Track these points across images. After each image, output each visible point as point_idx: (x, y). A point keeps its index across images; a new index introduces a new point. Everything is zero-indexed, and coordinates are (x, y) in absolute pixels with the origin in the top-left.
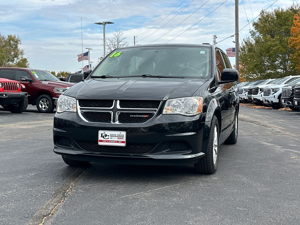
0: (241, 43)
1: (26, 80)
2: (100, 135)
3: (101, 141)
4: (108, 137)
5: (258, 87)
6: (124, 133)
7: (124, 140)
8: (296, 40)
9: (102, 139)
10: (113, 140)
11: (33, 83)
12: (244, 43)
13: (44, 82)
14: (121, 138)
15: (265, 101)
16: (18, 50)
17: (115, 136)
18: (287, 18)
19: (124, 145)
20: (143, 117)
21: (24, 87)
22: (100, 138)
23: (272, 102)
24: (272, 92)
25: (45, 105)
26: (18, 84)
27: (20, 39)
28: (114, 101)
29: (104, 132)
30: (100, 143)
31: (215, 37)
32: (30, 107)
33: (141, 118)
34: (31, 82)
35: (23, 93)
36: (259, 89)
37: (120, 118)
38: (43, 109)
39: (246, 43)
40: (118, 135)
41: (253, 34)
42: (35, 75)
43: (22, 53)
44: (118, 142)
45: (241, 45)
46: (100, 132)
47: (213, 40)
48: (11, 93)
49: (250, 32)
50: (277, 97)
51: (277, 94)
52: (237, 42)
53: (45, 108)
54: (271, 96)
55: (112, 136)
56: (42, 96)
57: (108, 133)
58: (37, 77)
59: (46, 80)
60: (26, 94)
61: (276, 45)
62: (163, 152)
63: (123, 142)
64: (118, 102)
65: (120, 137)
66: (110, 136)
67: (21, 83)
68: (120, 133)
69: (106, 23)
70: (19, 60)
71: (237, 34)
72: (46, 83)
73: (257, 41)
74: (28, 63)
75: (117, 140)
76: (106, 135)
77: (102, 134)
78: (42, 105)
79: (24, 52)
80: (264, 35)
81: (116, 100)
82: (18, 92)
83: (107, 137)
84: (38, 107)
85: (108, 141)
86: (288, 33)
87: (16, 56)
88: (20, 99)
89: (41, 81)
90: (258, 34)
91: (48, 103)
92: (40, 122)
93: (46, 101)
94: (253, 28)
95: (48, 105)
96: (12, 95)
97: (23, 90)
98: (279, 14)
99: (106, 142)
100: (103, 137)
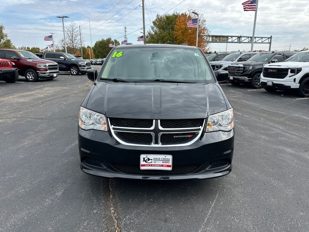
0: (147, 34)
1: (15, 59)
2: (142, 160)
3: (144, 165)
4: (152, 161)
6: (170, 157)
7: (170, 163)
8: (177, 34)
9: (144, 163)
10: (157, 163)
11: (20, 61)
12: (148, 33)
13: (29, 60)
14: (166, 161)
16: (3, 34)
17: (159, 160)
18: (172, 20)
19: (170, 169)
20: (188, 137)
21: (14, 64)
22: (142, 162)
25: (31, 76)
26: (9, 62)
27: (3, 26)
28: (154, 121)
29: (147, 156)
30: (142, 168)
31: (126, 28)
32: (20, 77)
33: (185, 138)
34: (18, 60)
35: (14, 68)
37: (162, 139)
38: (31, 79)
39: (149, 34)
40: (163, 159)
41: (153, 28)
42: (21, 55)
43: (6, 36)
44: (162, 166)
45: (146, 35)
46: (142, 156)
47: (124, 29)
48: (5, 70)
49: (151, 27)
52: (144, 33)
53: (31, 78)
55: (155, 159)
56: (28, 70)
57: (151, 156)
58: (23, 56)
59: (29, 58)
60: (16, 70)
61: (166, 36)
62: (207, 169)
63: (168, 166)
64: (159, 121)
65: (164, 160)
66: (153, 160)
67: (11, 61)
68: (165, 157)
69: (64, 17)
70: (4, 41)
71: (144, 28)
72: (31, 60)
73: (156, 33)
74: (11, 43)
75: (161, 163)
76: (149, 159)
77: (144, 159)
78: (29, 77)
79: (8, 35)
80: (160, 30)
81: (157, 120)
82: (10, 68)
83: (150, 161)
84: (26, 77)
85: (152, 165)
86: (173, 29)
87: (2, 38)
88: (13, 73)
89: (26, 59)
90: (155, 28)
91: (34, 75)
92: (32, 93)
93: (32, 74)
94: (152, 25)
95: (34, 77)
96: (6, 70)
97: (13, 66)
98: (168, 18)
99: (149, 166)
100: (146, 162)
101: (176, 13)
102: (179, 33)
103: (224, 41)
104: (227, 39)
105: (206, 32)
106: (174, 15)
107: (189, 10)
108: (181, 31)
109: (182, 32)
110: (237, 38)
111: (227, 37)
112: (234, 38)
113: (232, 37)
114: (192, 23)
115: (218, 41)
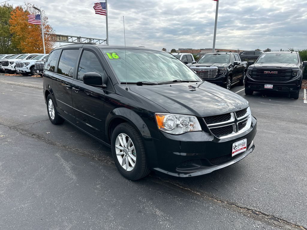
2: (233, 148)
3: (233, 153)
5: (8, 61)
6: (245, 140)
7: (246, 146)
15: (20, 71)
19: (245, 150)
23: (26, 71)
24: (25, 65)
29: (235, 144)
36: (9, 63)
44: (242, 149)
50: (29, 68)
51: (29, 66)
54: (24, 67)
55: (239, 145)
64: (235, 113)
76: (236, 147)
99: (236, 152)
101: (8, 4)
102: (18, 28)
103: (65, 41)
104: (67, 39)
105: (51, 30)
106: (5, 6)
107: (26, 4)
108: (20, 26)
109: (21, 28)
110: (77, 38)
111: (67, 37)
112: (74, 39)
113: (72, 37)
114: (35, 19)
115: (58, 40)
